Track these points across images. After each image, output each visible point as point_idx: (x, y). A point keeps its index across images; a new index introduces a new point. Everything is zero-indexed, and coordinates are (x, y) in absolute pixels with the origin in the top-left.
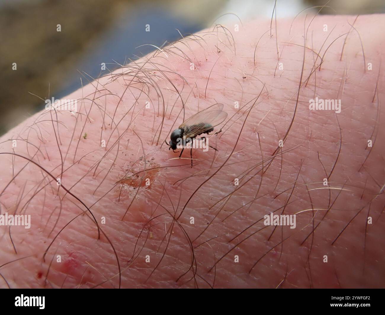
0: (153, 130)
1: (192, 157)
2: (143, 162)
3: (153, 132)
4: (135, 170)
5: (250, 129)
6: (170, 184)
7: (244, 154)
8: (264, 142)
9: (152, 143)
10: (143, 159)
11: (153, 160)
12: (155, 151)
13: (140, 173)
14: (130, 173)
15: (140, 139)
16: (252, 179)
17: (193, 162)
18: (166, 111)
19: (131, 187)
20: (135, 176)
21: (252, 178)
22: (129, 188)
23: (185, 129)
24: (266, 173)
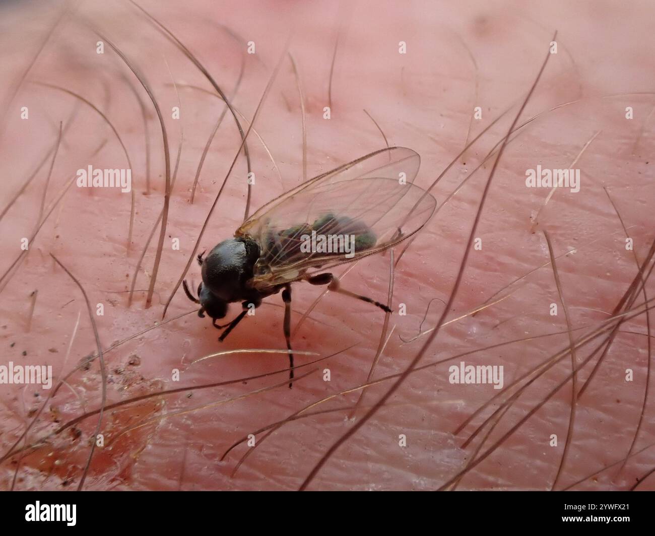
0: (130, 246)
1: (292, 344)
2: (93, 376)
3: (128, 255)
4: (66, 408)
5: (513, 219)
6: (206, 455)
7: (498, 322)
8: (571, 270)
9: (127, 299)
10: (95, 365)
11: (135, 367)
12: (142, 329)
13: (87, 422)
14: (45, 424)
15: (79, 285)
16: (534, 416)
17: (296, 363)
18: (177, 167)
19: (50, 479)
20: (64, 434)
21: (533, 412)
22: (45, 481)
23: (263, 244)
24: (589, 392)
